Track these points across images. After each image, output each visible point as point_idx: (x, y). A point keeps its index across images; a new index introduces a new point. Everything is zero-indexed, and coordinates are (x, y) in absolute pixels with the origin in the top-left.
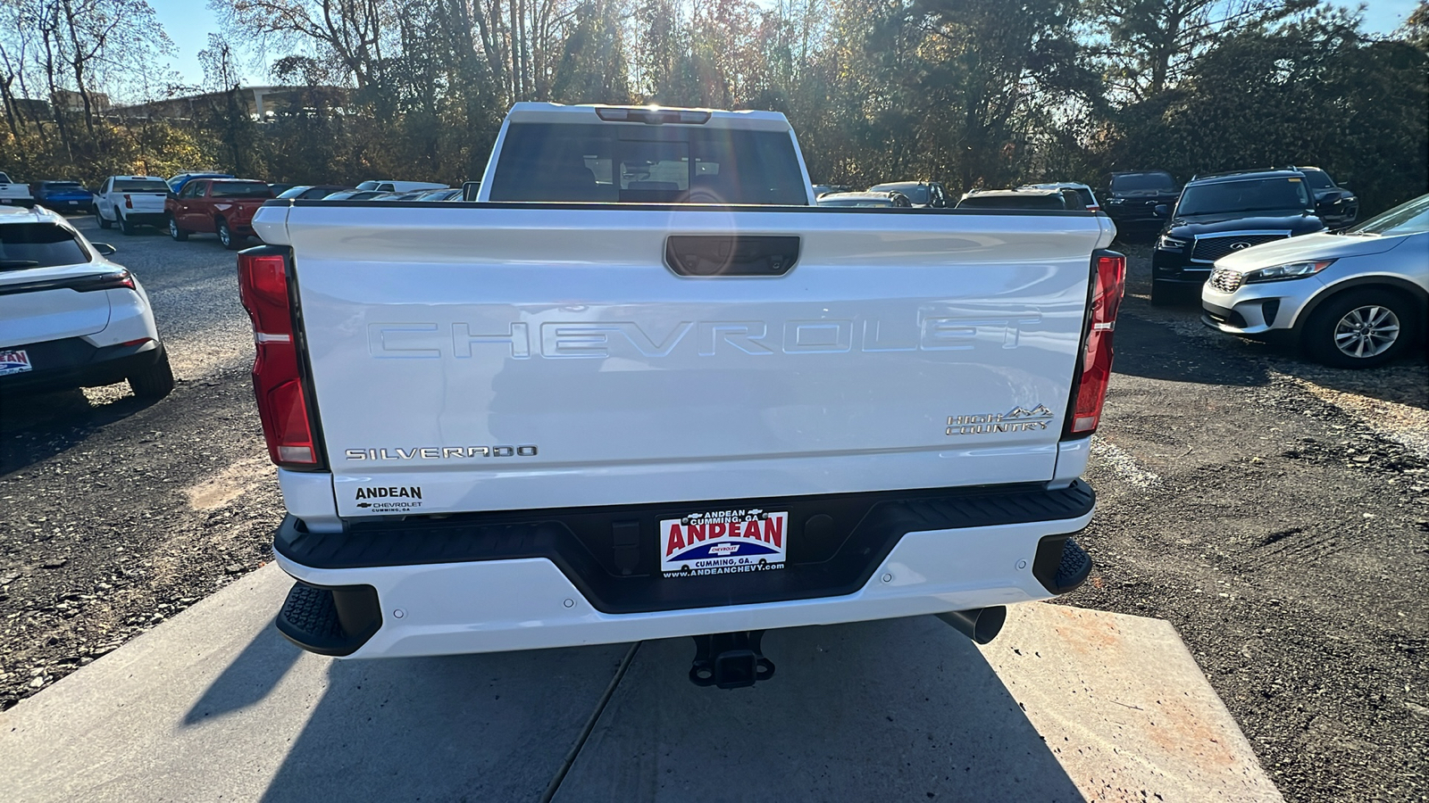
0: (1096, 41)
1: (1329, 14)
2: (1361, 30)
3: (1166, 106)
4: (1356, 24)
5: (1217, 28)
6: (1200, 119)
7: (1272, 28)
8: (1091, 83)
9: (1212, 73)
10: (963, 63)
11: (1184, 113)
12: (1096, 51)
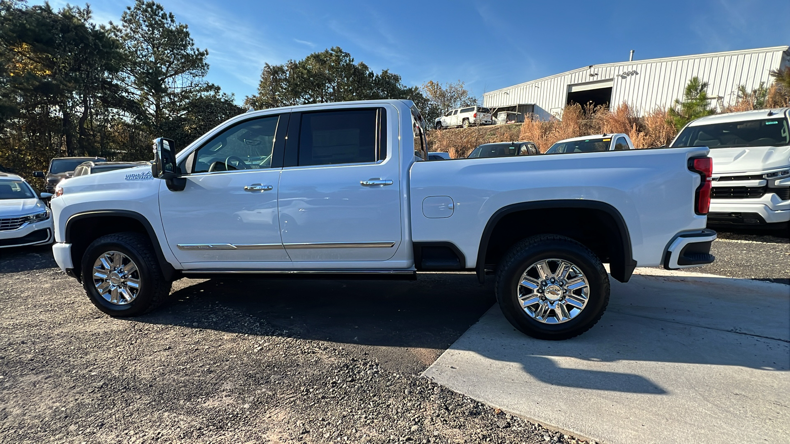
1: (219, 95)
2: (234, 103)
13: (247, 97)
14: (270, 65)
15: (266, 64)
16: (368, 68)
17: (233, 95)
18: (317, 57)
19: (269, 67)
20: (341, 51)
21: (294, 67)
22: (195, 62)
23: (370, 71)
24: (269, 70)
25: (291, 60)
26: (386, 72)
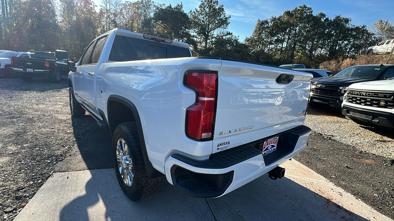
0: (193, 34)
1: (233, 37)
2: (239, 41)
3: (210, 51)
4: (238, 40)
5: (216, 36)
6: (217, 55)
7: (224, 37)
8: (194, 44)
9: (217, 45)
10: (168, 34)
11: (213, 53)
12: (193, 36)
13: (246, 37)
14: (260, 20)
15: (259, 20)
16: (325, 15)
17: (238, 37)
18: (288, 13)
19: (260, 21)
20: (306, 7)
21: (274, 19)
22: (224, 22)
23: (327, 18)
24: (260, 23)
25: (273, 16)
26: (339, 17)
